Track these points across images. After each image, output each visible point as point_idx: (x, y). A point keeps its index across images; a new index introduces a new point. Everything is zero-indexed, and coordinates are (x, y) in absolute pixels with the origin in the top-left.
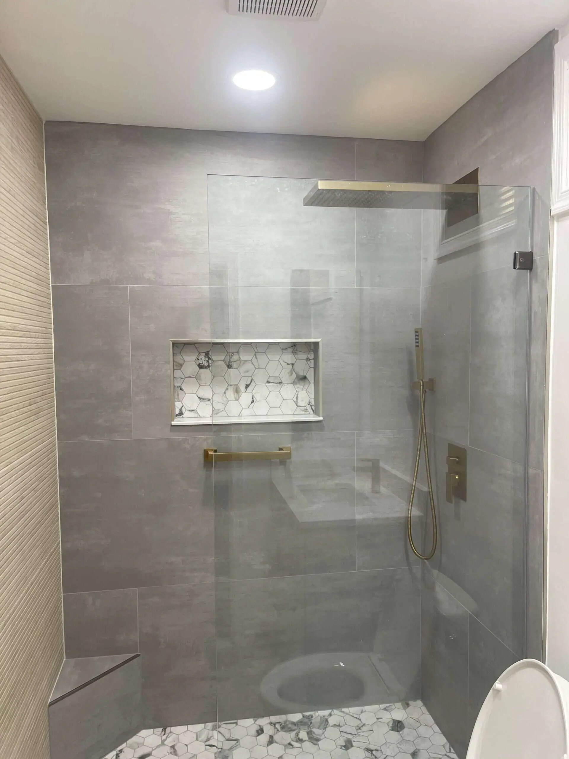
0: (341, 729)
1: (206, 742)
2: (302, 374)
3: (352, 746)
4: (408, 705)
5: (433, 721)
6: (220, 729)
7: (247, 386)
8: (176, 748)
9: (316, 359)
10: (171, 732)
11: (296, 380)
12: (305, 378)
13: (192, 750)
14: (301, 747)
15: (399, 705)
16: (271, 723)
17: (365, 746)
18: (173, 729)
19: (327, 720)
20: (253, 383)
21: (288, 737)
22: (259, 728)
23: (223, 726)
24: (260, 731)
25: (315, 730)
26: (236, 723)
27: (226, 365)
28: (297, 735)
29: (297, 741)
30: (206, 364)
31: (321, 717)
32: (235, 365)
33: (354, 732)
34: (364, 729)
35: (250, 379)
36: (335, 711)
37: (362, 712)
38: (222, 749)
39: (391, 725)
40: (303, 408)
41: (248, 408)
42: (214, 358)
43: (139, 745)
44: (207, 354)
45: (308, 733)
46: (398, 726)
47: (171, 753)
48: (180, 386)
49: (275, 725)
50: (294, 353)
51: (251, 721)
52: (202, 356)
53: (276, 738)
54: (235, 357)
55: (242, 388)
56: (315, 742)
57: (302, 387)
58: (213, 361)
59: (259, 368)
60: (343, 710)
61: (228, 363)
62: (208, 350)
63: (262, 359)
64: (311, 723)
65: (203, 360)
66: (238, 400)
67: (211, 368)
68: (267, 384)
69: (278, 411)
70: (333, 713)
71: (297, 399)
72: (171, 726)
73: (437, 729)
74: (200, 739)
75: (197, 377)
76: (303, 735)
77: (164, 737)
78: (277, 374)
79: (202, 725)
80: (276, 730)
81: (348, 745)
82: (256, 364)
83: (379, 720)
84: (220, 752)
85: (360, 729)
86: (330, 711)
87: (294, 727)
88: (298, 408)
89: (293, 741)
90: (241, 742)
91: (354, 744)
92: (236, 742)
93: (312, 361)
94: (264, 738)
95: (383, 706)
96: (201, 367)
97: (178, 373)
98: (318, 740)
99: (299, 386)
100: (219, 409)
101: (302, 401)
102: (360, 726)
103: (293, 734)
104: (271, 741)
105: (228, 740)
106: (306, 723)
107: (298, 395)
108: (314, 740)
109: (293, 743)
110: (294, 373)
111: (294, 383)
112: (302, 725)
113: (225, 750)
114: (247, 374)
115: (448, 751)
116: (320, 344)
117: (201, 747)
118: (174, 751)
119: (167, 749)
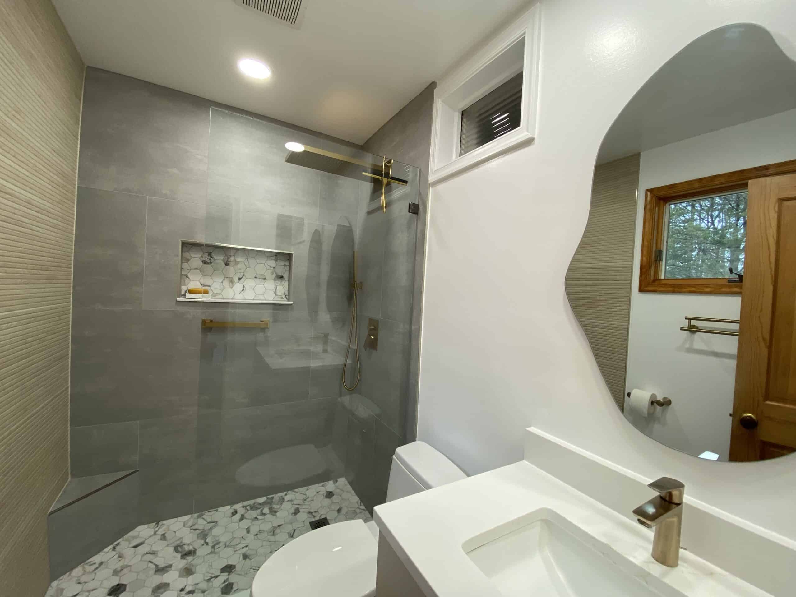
0: (293, 502)
1: (191, 527)
2: (280, 274)
3: (299, 512)
4: (337, 481)
5: (351, 488)
6: (204, 516)
7: (240, 279)
8: (166, 535)
9: (290, 266)
10: (163, 525)
11: (276, 279)
12: (282, 277)
13: (179, 535)
14: (264, 519)
15: (331, 482)
16: (243, 507)
17: (308, 510)
18: (165, 522)
19: (283, 499)
20: (244, 277)
21: (254, 513)
22: (234, 511)
23: (206, 514)
24: (235, 512)
25: (275, 506)
26: (217, 511)
27: (225, 263)
28: (262, 511)
29: (261, 516)
30: (209, 261)
31: (279, 497)
32: (231, 264)
33: (301, 502)
34: (308, 500)
35: (243, 274)
36: (290, 492)
37: (307, 490)
38: (203, 530)
39: (325, 494)
40: (280, 296)
41: (240, 293)
42: (215, 257)
43: (134, 538)
44: (210, 254)
45: (269, 509)
46: (330, 495)
47: (161, 539)
48: (186, 275)
49: (246, 507)
50: (276, 260)
51: (228, 507)
52: (206, 255)
53: (246, 516)
54: (232, 259)
55: (236, 280)
56: (274, 514)
57: (280, 283)
58: (214, 259)
59: (249, 268)
60: (296, 490)
61: (225, 262)
62: (211, 252)
63: (252, 262)
64: (272, 502)
65: (206, 258)
66: (232, 288)
67: (212, 264)
68: (255, 279)
69: (262, 298)
70: (288, 494)
71: (276, 290)
72: (163, 520)
73: (353, 492)
74: (186, 526)
75: (201, 270)
76: (266, 510)
77: (157, 529)
78: (262, 272)
79: (189, 516)
80: (246, 510)
81: (297, 512)
82: (247, 264)
83: (318, 493)
84: (202, 532)
85: (305, 500)
86: (286, 492)
87: (259, 506)
88: (277, 296)
89: (258, 515)
90: (219, 523)
91: (301, 510)
92: (215, 523)
93: (288, 267)
94: (237, 517)
95: (321, 484)
96: (205, 263)
97: (185, 265)
98: (276, 512)
99: (278, 282)
100: (217, 293)
101: (280, 291)
102: (305, 499)
103: (259, 511)
104: (242, 518)
105: (208, 523)
106: (268, 503)
107: (276, 288)
108: (273, 512)
109: (258, 517)
110: (275, 273)
111: (274, 280)
112: (265, 504)
113: (205, 531)
114: (239, 271)
115: (359, 504)
116: (294, 256)
117: (187, 530)
118: (164, 537)
119: (159, 537)
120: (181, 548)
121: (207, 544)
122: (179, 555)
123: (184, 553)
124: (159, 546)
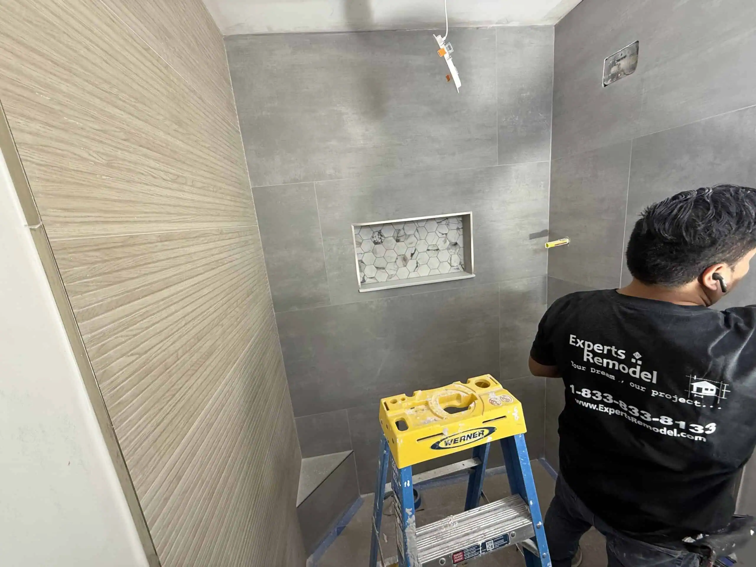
2: (454, 241)
7: (412, 255)
11: (450, 247)
20: (417, 252)
30: (380, 241)
32: (402, 239)
35: (414, 249)
40: (456, 268)
41: (414, 271)
42: (385, 235)
48: (361, 260)
50: (447, 225)
52: (376, 234)
54: (402, 233)
55: (409, 257)
57: (454, 251)
59: (420, 239)
61: (396, 238)
62: (381, 231)
63: (422, 232)
65: (377, 238)
66: (405, 266)
67: (383, 244)
68: (427, 251)
71: (451, 261)
75: (374, 252)
78: (435, 243)
82: (417, 236)
88: (452, 268)
93: (461, 230)
96: (376, 243)
97: (359, 250)
100: (392, 275)
101: (455, 262)
107: (451, 258)
110: (447, 241)
111: (448, 249)
114: (411, 246)
116: (471, 216)
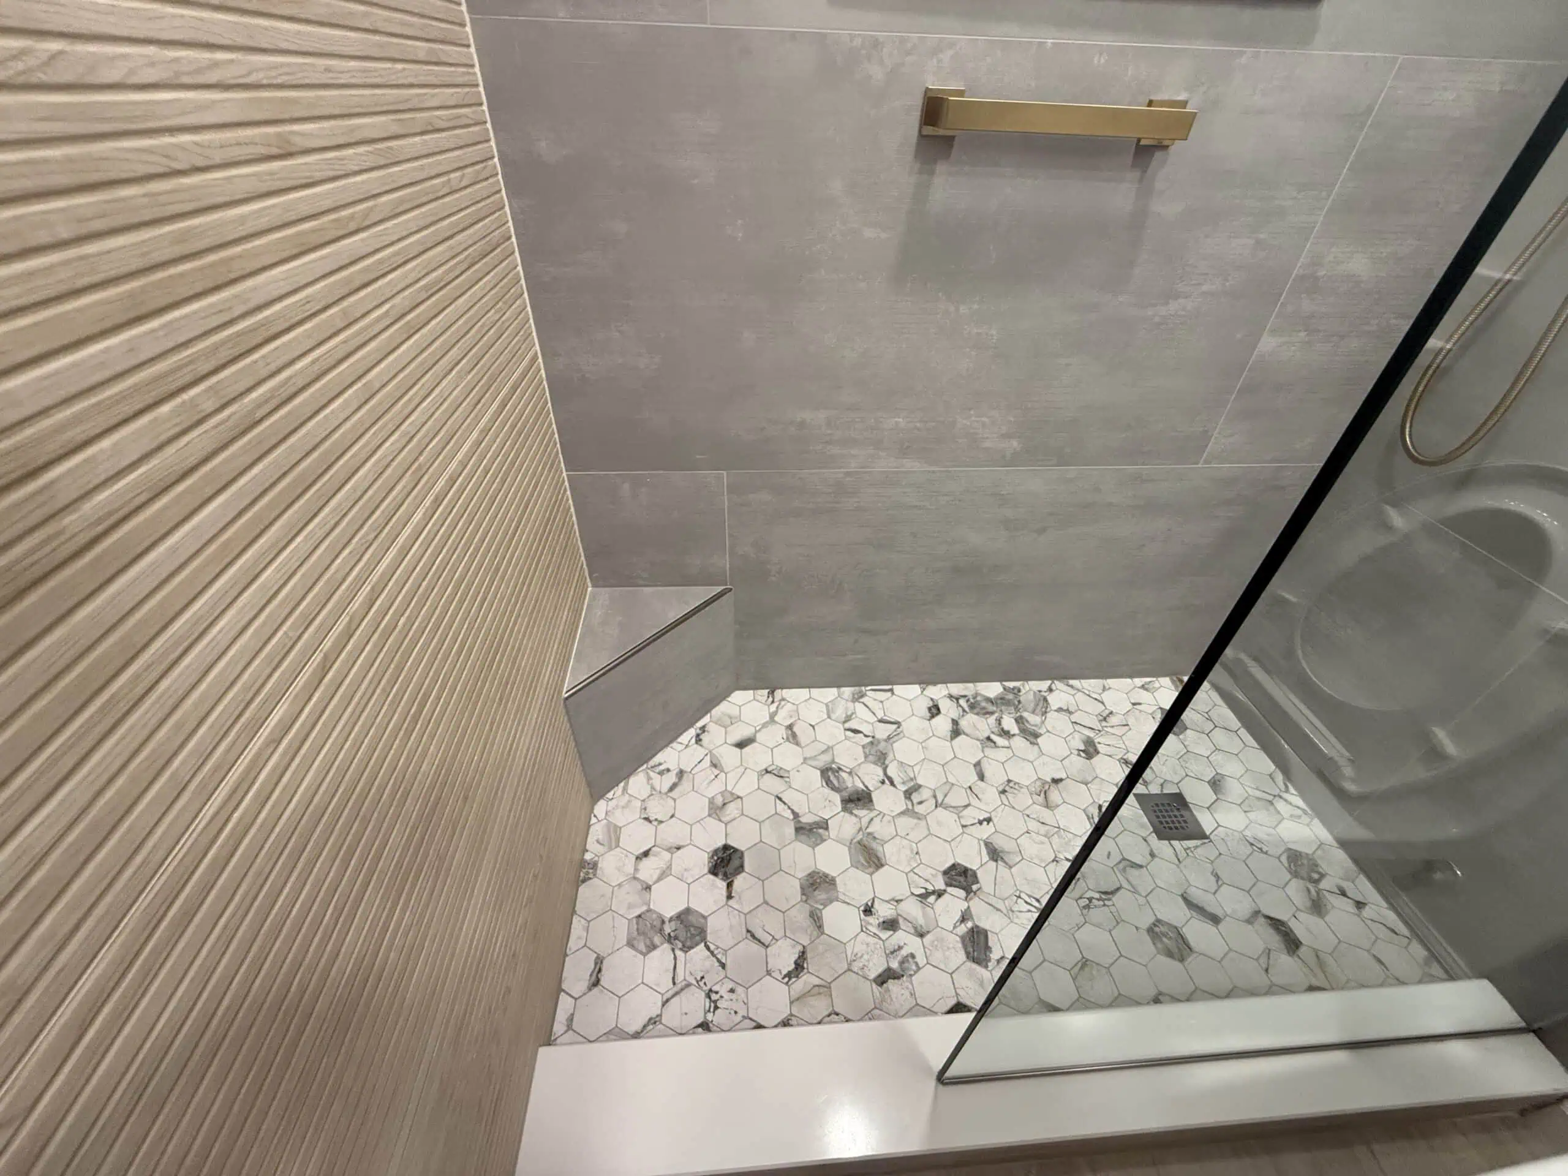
0: (1074, 718)
1: (844, 722)
3: (1098, 753)
6: (866, 700)
8: (795, 729)
10: (783, 699)
14: (1010, 748)
15: (1166, 681)
16: (951, 697)
17: (1121, 754)
18: (786, 693)
19: (1045, 700)
21: (983, 726)
22: (931, 704)
23: (868, 693)
24: (935, 710)
25: (1025, 715)
26: (891, 690)
28: (999, 721)
29: (1000, 735)
31: (1035, 693)
33: (1097, 726)
34: (1113, 720)
36: (1058, 684)
37: (1104, 689)
38: (873, 737)
39: (1158, 716)
43: (733, 720)
45: (1017, 721)
47: (788, 739)
49: (957, 699)
51: (915, 689)
53: (963, 724)
56: (1032, 740)
60: (1071, 682)
64: (1019, 702)
70: (1053, 687)
72: (782, 688)
74: (833, 716)
76: (1009, 723)
77: (773, 708)
79: (834, 690)
80: (961, 710)
81: (1090, 750)
83: (1136, 707)
84: (872, 743)
85: (1105, 719)
86: (1049, 682)
87: (991, 708)
89: (993, 732)
90: (905, 728)
91: (1100, 748)
92: (894, 726)
94: (942, 724)
95: (1139, 681)
98: (1036, 736)
102: (1104, 714)
103: (992, 720)
105: (881, 721)
106: (1010, 701)
108: (1030, 735)
109: (993, 737)
112: (1003, 704)
113: (879, 742)
117: (838, 731)
118: (792, 736)
119: (782, 732)
120: (838, 778)
121: (892, 783)
122: (837, 798)
123: (845, 794)
124: (788, 757)
